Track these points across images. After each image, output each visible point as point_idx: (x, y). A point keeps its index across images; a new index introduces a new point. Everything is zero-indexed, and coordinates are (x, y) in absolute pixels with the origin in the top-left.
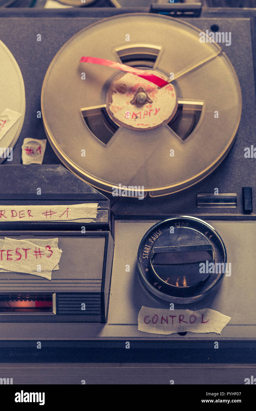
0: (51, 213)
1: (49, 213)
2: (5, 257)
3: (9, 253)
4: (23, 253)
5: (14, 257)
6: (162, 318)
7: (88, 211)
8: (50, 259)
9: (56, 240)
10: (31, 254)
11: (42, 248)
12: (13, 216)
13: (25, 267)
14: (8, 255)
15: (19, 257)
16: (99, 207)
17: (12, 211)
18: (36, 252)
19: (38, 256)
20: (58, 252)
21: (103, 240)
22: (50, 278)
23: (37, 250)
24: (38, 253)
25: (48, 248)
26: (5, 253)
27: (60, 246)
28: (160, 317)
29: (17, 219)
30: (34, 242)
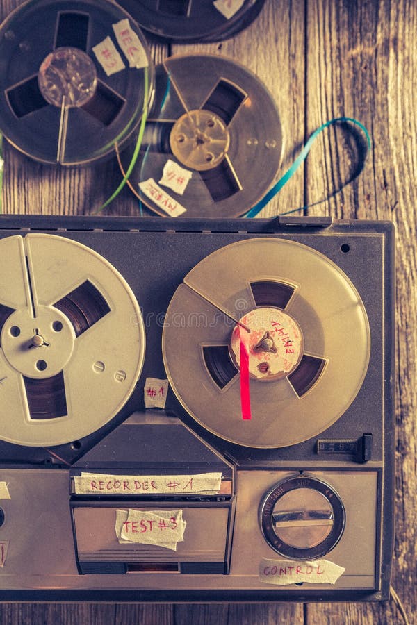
0: (175, 484)
1: (172, 485)
2: (130, 529)
3: (135, 525)
4: (148, 525)
5: (139, 529)
6: (281, 569)
7: (213, 482)
8: (175, 532)
9: (181, 512)
10: (155, 526)
11: (167, 520)
12: (136, 488)
13: (151, 539)
14: (133, 527)
15: (143, 529)
16: (223, 478)
17: (136, 482)
18: (160, 524)
19: (163, 528)
20: (182, 524)
21: (226, 510)
22: (175, 549)
23: (162, 522)
24: (162, 524)
25: (172, 520)
26: (130, 525)
27: (184, 518)
28: (279, 568)
29: (141, 491)
30: (158, 514)
